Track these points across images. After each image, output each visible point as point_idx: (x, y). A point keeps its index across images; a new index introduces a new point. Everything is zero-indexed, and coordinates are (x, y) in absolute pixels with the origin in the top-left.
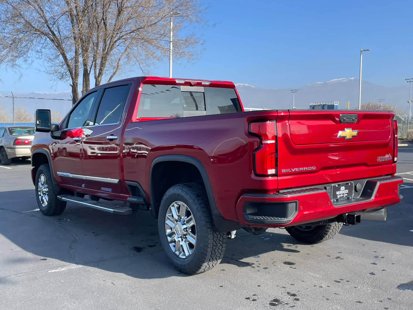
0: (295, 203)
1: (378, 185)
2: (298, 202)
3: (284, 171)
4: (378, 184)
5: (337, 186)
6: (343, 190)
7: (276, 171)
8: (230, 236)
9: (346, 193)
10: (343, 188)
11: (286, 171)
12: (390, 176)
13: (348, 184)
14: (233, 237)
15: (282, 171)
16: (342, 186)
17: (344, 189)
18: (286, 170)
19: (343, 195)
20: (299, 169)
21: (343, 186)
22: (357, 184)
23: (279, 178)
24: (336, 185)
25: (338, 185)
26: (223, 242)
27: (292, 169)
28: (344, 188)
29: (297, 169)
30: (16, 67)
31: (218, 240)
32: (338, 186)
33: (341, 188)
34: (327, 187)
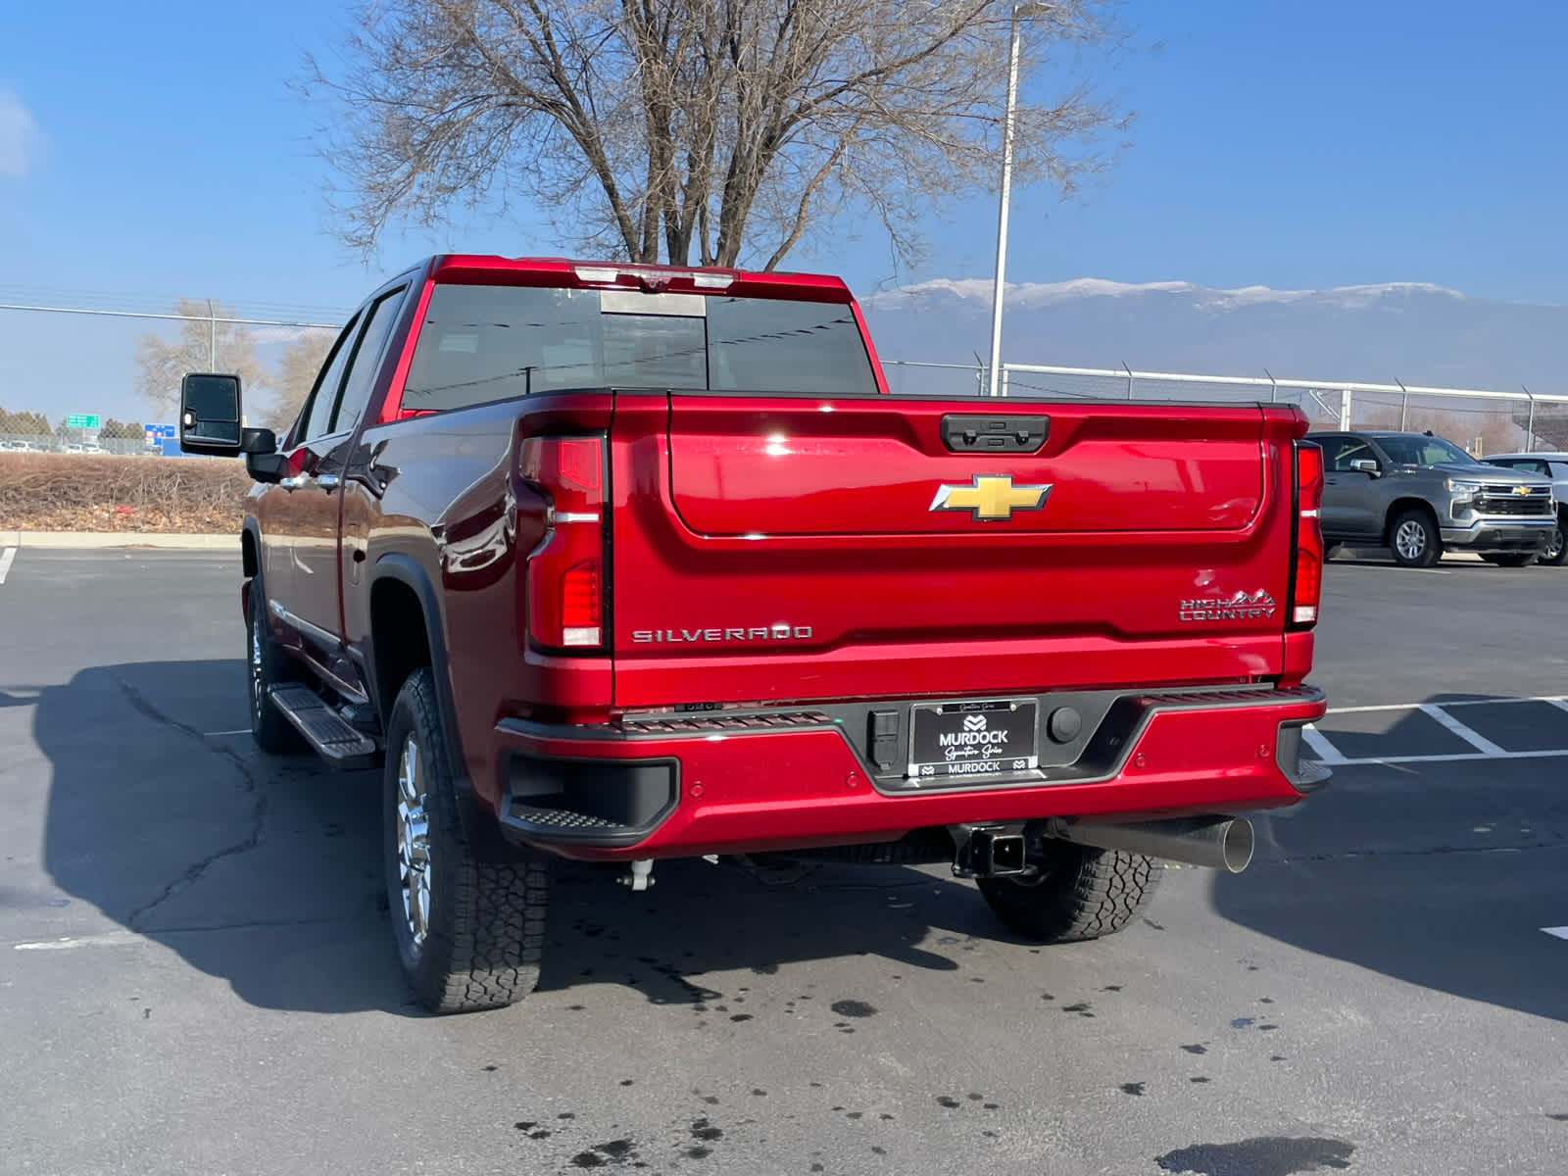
0: (666, 771)
1: (1149, 717)
2: (678, 763)
3: (642, 636)
4: (1155, 712)
5: (939, 711)
6: (979, 731)
7: (603, 637)
8: (626, 882)
9: (995, 741)
10: (975, 723)
11: (654, 638)
12: (1270, 686)
13: (1007, 705)
14: (640, 883)
15: (633, 637)
16: (975, 711)
17: (982, 725)
18: (654, 633)
19: (980, 750)
20: (723, 634)
21: (975, 715)
22: (1058, 709)
23: (623, 665)
24: (937, 706)
25: (945, 708)
26: (525, 898)
27: (685, 632)
28: (985, 722)
29: (710, 635)
30: (435, 224)
31: (502, 892)
32: (944, 710)
33: (966, 722)
34: (877, 712)
